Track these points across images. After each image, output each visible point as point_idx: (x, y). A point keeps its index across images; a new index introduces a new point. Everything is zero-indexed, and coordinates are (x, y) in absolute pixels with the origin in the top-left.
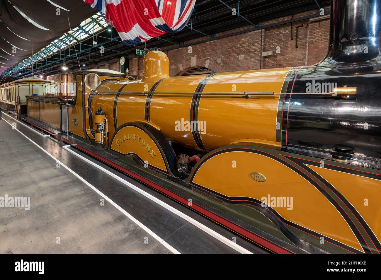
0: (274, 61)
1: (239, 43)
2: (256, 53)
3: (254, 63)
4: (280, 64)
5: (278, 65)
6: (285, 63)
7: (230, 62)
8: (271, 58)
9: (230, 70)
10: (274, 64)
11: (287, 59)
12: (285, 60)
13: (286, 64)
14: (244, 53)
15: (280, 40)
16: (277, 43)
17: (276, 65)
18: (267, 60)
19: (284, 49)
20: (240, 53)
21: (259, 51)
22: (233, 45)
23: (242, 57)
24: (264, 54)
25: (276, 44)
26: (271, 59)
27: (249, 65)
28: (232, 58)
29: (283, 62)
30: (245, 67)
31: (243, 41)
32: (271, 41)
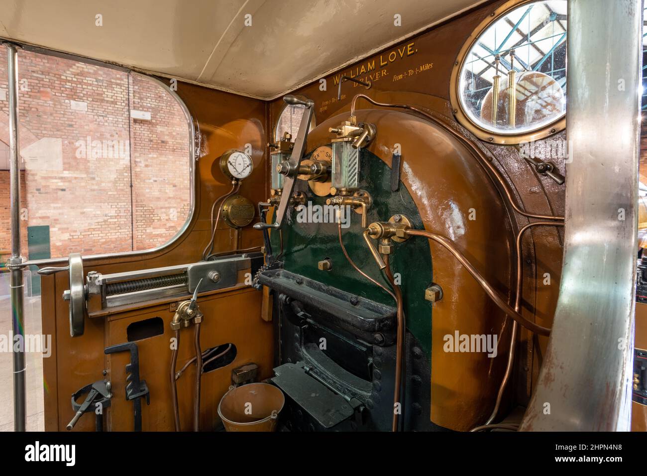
0: (152, 132)
1: (69, 70)
2: (116, 106)
3: (114, 128)
4: (164, 140)
5: (160, 142)
6: (170, 140)
7: (40, 109)
8: (145, 125)
9: (45, 130)
10: (152, 138)
11: (174, 134)
12: (170, 134)
13: (173, 142)
14: (85, 98)
15: (160, 97)
16: (155, 100)
17: (156, 141)
18: (137, 126)
19: (167, 115)
20: (73, 95)
21: (123, 104)
22: (50, 68)
23: (79, 106)
24: (136, 114)
25: (153, 102)
26: (145, 127)
27: (103, 129)
28: (51, 102)
29: (168, 137)
30: (91, 131)
31: (81, 70)
32: (145, 94)
